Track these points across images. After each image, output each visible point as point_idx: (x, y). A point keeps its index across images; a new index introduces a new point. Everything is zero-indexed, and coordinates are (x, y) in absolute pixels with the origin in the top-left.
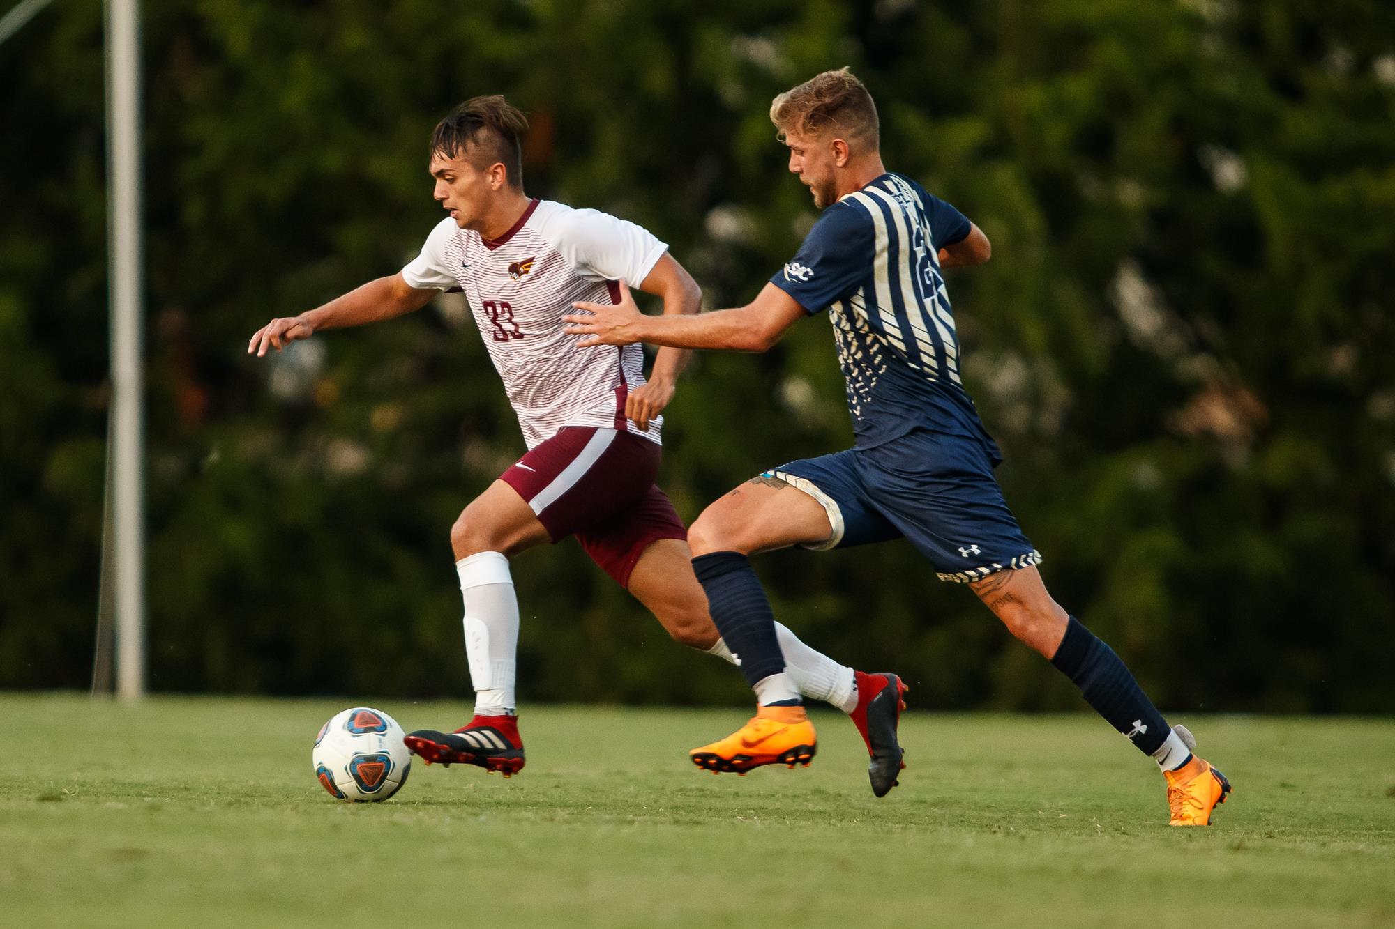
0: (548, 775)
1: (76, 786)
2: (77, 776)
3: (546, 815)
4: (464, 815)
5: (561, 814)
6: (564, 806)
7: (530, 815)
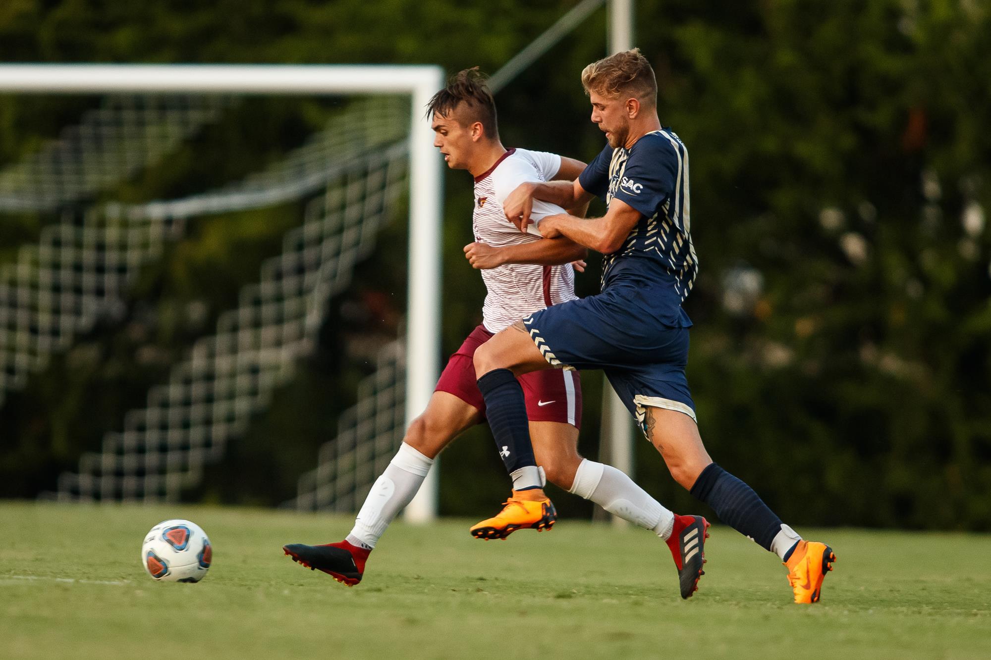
0: (917, 581)
1: (582, 588)
2: (582, 580)
3: (915, 609)
4: (858, 610)
5: (926, 609)
6: (928, 603)
7: (904, 609)
